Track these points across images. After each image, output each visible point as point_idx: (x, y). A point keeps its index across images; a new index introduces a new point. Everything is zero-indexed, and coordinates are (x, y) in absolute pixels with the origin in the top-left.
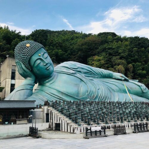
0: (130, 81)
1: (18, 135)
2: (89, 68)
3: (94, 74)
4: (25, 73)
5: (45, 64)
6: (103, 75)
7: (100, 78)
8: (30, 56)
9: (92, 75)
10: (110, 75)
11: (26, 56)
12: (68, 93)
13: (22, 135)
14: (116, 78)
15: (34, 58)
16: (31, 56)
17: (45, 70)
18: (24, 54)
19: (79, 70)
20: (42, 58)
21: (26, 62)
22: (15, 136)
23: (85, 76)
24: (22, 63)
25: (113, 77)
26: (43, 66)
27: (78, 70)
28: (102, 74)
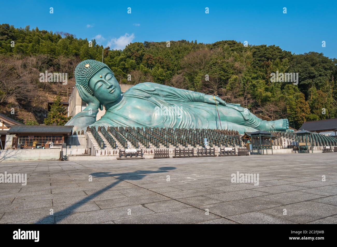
0: (227, 105)
1: (50, 159)
2: (171, 90)
3: (179, 97)
4: (86, 98)
5: (108, 87)
6: (192, 99)
7: (188, 102)
8: (89, 79)
9: (176, 99)
10: (201, 98)
11: (85, 79)
12: (138, 121)
13: (55, 159)
14: (209, 102)
15: (95, 80)
16: (91, 79)
17: (109, 94)
18: (83, 75)
19: (157, 93)
20: (104, 80)
21: (85, 85)
22: (47, 160)
23: (165, 100)
24: (82, 87)
25: (205, 101)
26: (106, 90)
27: (155, 92)
28: (190, 98)
